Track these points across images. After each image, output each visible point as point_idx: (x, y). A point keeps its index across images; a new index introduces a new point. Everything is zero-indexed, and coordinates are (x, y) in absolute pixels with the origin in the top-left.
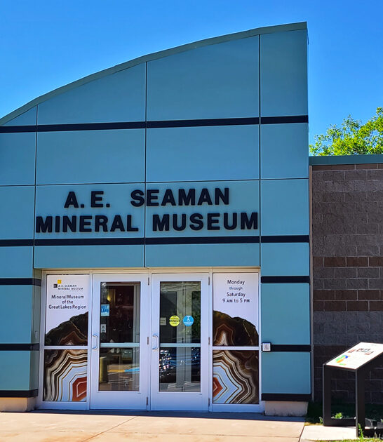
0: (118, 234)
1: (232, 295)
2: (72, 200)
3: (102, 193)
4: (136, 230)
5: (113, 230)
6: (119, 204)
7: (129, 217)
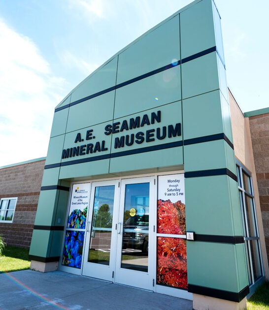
0: (98, 154)
1: (171, 190)
2: (79, 138)
3: (92, 131)
4: (107, 149)
5: (95, 152)
6: (100, 135)
7: (104, 142)
